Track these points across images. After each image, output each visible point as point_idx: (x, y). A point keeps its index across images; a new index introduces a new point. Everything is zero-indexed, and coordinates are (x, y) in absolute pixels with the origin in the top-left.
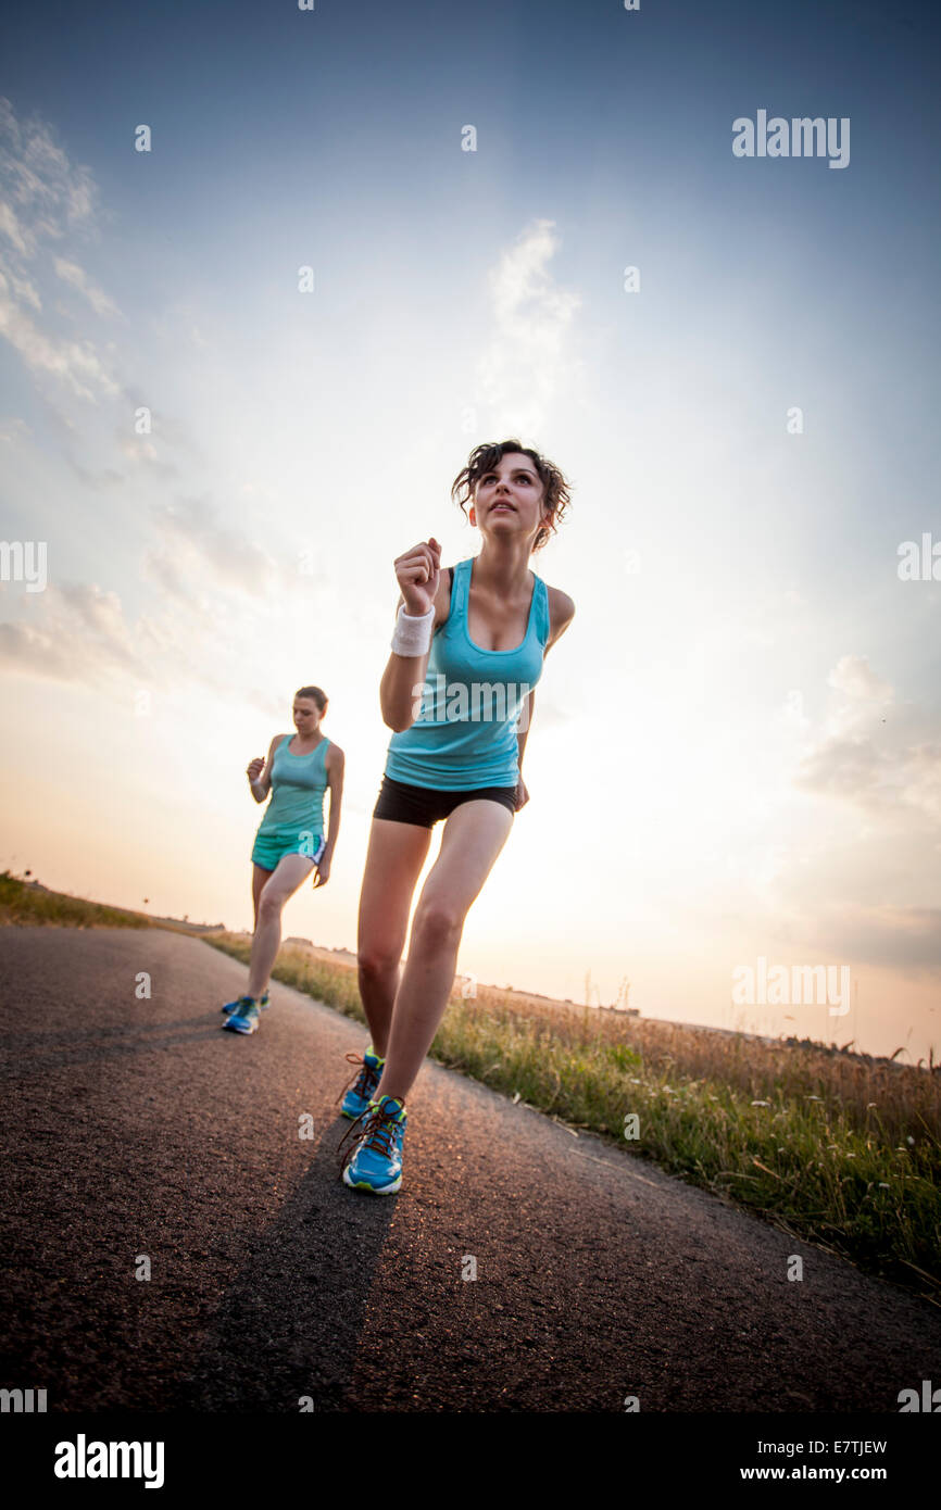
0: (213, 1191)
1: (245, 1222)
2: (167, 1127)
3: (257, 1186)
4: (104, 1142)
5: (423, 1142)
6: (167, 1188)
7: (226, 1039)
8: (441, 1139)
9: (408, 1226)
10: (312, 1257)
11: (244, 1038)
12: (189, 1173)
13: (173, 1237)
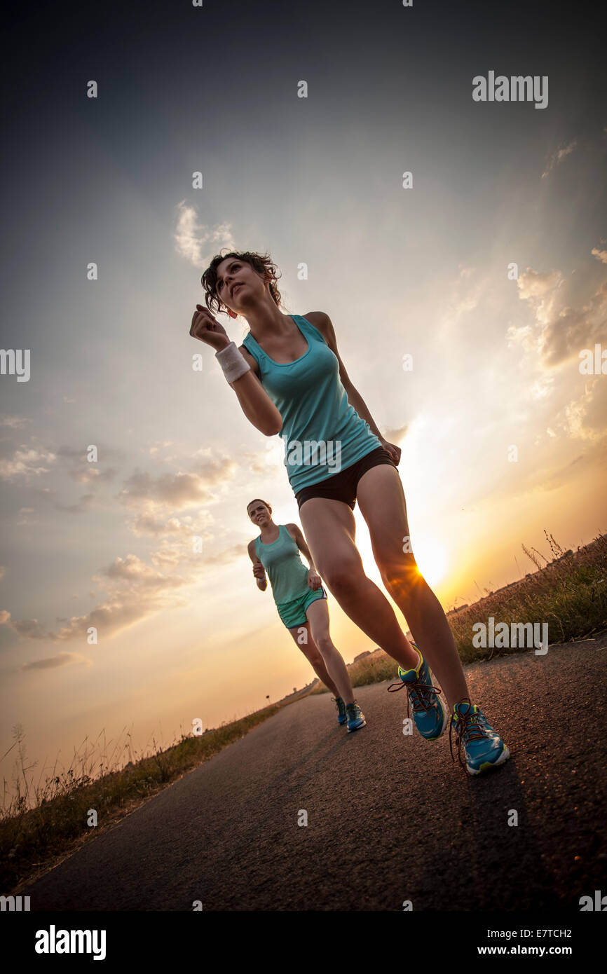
0: (391, 846)
1: (424, 854)
2: (340, 822)
3: (417, 821)
4: (304, 862)
5: (505, 713)
6: (359, 867)
7: (351, 739)
8: (514, 702)
9: (534, 775)
10: (484, 847)
11: (361, 730)
12: (369, 843)
13: (380, 902)
